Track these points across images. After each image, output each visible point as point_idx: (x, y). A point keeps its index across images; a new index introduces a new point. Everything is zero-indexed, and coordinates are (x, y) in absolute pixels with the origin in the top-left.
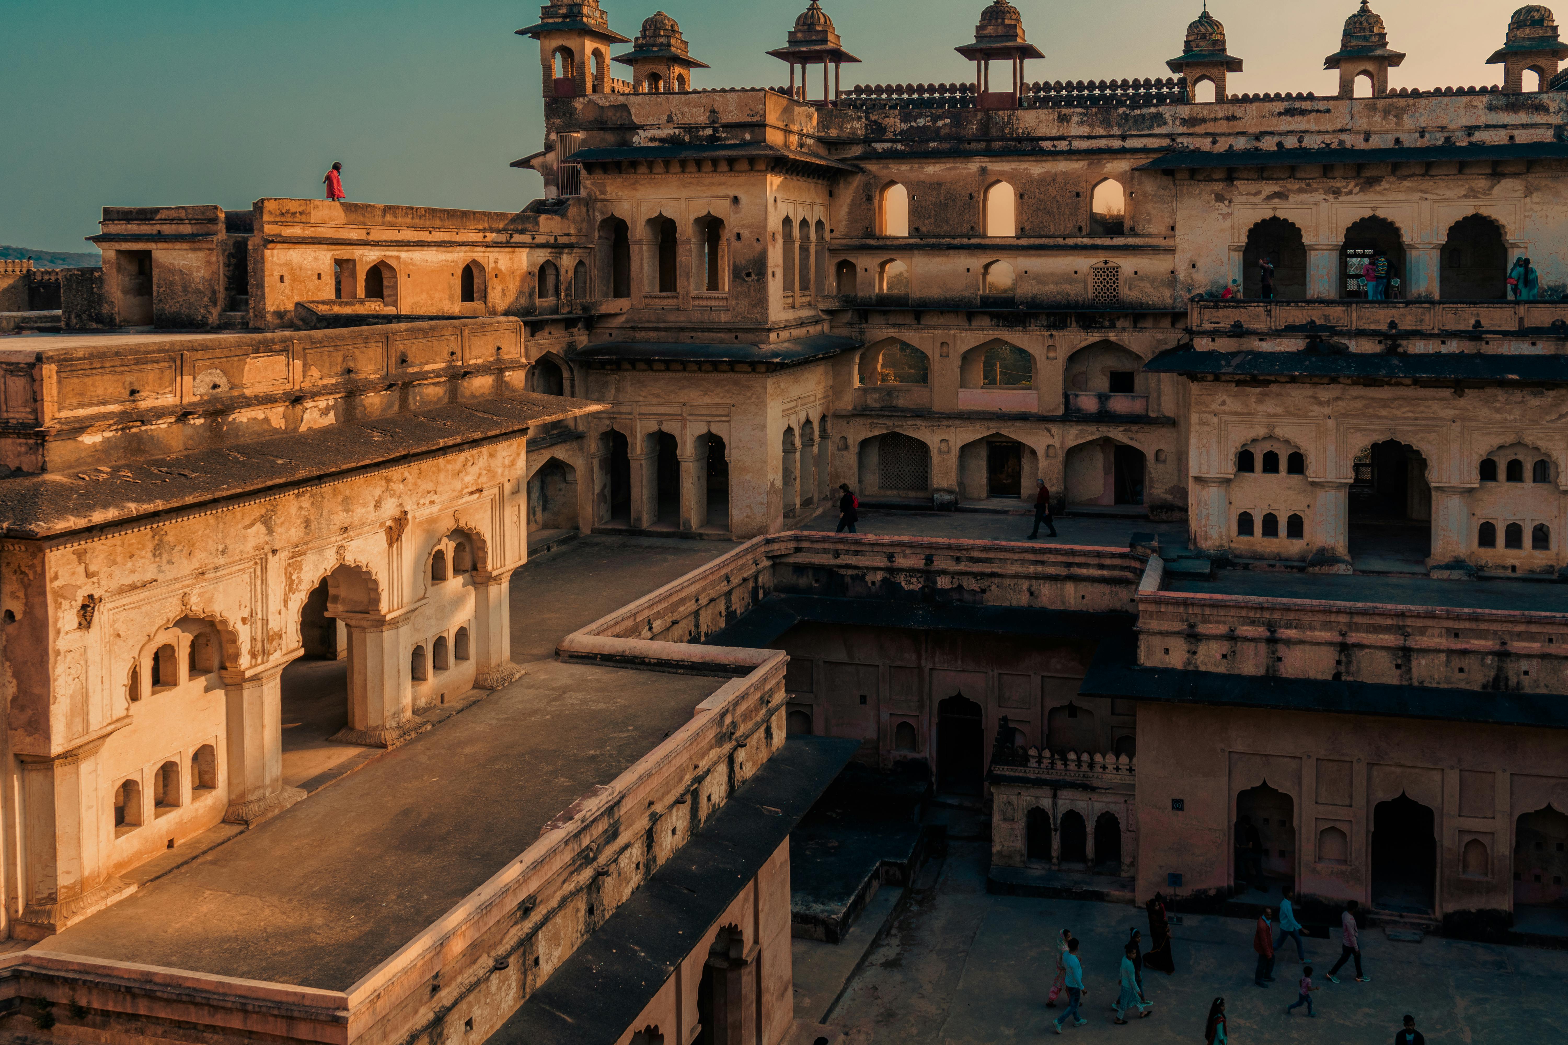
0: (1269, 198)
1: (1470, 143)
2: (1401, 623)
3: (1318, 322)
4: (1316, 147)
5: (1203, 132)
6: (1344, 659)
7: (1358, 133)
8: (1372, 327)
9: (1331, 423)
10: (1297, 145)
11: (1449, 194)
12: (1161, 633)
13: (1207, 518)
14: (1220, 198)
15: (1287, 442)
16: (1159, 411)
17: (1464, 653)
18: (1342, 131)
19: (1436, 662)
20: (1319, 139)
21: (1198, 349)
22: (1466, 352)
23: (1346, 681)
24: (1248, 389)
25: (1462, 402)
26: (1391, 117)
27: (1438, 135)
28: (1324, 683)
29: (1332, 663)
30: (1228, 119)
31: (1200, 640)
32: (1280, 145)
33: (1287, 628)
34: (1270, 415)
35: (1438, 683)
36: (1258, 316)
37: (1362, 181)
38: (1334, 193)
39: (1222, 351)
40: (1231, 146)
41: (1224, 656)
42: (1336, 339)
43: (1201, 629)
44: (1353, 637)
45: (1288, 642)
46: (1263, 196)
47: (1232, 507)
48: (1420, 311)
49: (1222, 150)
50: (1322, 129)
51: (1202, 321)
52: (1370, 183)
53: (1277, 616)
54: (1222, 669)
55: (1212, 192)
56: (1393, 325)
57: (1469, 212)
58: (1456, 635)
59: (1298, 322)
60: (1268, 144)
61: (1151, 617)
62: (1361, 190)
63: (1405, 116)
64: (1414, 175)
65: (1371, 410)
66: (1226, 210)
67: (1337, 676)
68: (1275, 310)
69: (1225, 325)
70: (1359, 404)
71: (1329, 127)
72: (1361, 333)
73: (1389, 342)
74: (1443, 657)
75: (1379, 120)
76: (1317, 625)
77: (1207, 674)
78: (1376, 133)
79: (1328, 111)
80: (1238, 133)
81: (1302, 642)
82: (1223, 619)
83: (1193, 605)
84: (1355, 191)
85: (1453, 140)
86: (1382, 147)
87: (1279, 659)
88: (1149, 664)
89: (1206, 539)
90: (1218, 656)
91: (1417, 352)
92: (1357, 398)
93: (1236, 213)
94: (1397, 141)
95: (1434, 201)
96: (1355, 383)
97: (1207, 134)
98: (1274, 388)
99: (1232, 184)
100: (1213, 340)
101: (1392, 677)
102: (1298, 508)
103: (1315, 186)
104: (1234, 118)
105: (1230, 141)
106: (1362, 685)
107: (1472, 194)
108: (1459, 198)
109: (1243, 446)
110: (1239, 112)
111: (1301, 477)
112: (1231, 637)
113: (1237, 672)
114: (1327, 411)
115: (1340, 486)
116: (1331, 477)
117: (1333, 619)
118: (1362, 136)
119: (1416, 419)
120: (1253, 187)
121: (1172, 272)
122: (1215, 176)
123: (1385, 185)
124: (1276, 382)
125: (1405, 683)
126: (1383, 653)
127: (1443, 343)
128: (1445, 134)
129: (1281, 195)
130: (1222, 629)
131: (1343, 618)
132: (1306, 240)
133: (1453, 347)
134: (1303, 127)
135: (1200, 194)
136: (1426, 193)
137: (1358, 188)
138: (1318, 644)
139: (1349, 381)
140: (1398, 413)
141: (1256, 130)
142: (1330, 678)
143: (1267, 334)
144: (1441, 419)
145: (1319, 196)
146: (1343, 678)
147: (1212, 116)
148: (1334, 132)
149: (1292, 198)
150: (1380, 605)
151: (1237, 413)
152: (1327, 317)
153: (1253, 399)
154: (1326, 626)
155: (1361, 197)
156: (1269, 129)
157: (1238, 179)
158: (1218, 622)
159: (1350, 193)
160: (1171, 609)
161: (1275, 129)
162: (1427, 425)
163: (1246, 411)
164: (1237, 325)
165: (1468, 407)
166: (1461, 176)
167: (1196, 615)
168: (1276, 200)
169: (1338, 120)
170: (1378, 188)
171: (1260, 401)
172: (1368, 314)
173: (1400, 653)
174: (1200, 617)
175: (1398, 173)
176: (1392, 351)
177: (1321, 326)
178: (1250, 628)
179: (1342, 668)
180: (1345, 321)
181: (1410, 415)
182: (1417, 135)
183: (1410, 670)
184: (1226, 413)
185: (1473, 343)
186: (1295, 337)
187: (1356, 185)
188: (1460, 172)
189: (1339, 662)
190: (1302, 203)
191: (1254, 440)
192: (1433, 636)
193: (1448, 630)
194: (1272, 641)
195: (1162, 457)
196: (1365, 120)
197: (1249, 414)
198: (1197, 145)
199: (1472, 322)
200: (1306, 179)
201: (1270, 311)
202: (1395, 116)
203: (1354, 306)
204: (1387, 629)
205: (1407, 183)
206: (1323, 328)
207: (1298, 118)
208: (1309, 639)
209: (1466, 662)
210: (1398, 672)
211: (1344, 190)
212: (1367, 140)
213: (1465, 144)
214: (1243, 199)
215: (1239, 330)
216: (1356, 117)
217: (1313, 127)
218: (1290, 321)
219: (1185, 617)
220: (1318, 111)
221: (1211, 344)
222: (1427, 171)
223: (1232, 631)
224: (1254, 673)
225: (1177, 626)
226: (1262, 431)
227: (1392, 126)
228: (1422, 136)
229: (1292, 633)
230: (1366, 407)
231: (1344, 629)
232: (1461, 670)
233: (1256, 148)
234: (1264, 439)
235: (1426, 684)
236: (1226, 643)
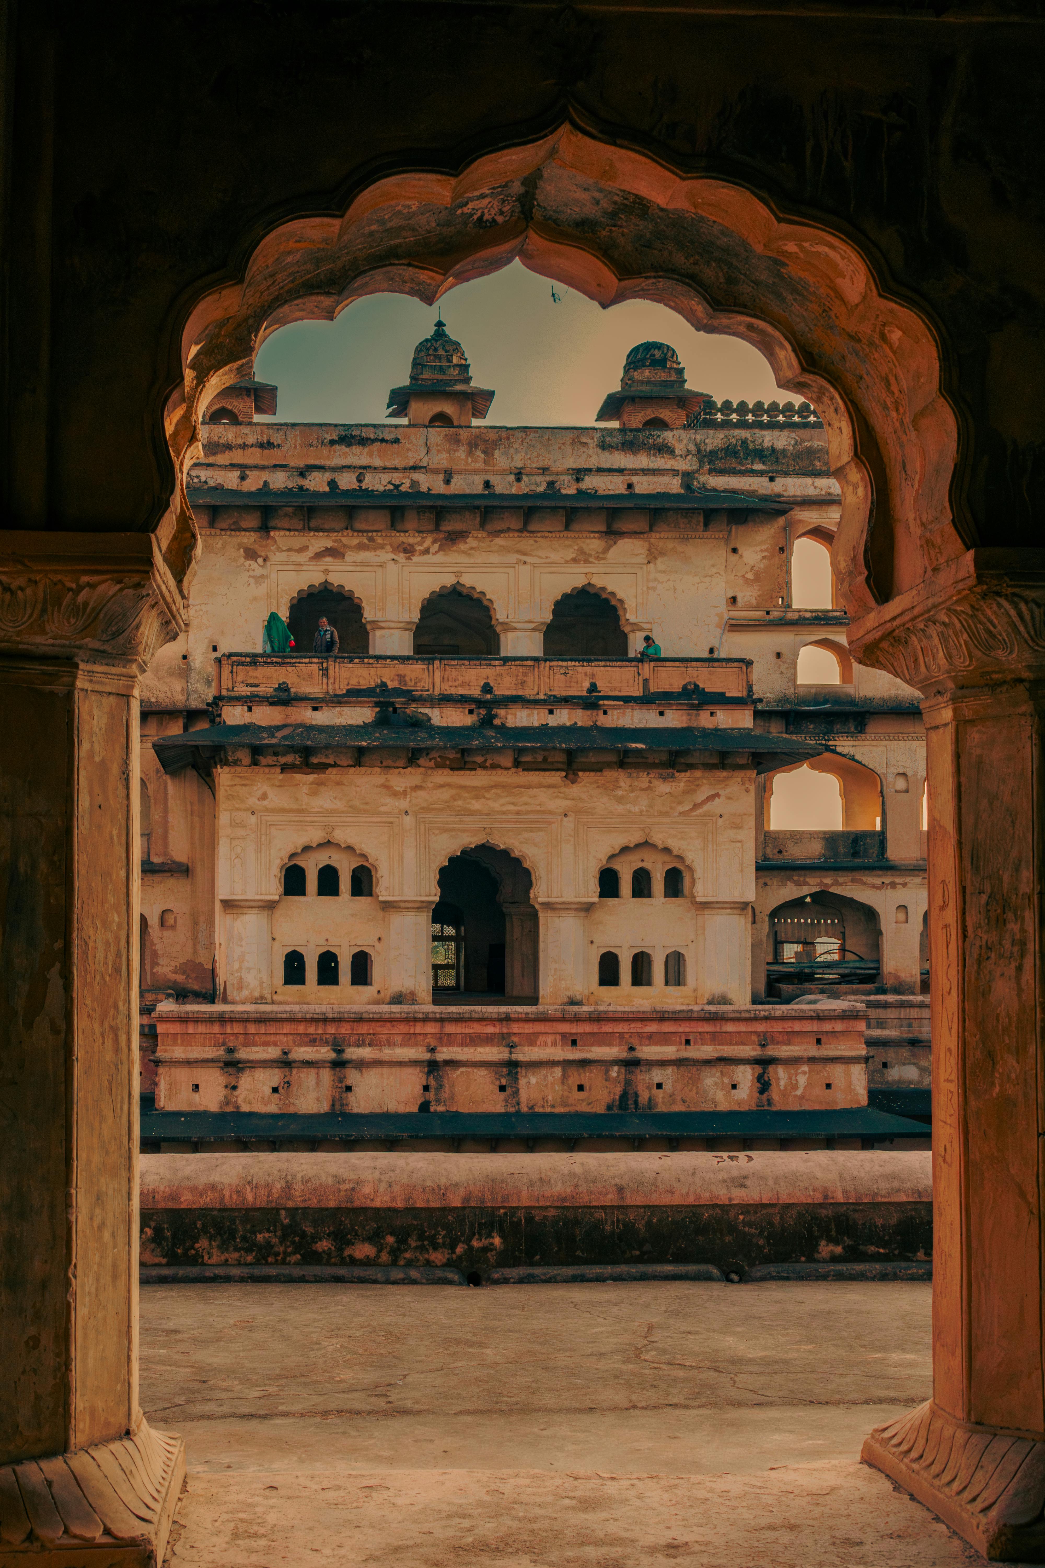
0: (318, 556)
1: (579, 491)
2: (505, 1030)
3: (391, 685)
4: (381, 489)
5: (227, 463)
6: (432, 1082)
7: (436, 472)
8: (461, 691)
9: (408, 820)
10: (355, 485)
11: (554, 557)
12: (188, 1063)
13: (242, 959)
14: (251, 554)
15: (350, 849)
16: (166, 854)
17: (584, 1063)
18: (415, 468)
19: (550, 1078)
20: (385, 478)
21: (229, 723)
22: (580, 724)
23: (436, 1112)
24: (298, 776)
25: (575, 790)
26: (479, 453)
27: (539, 479)
28: (408, 1116)
29: (418, 1089)
30: (261, 446)
31: (241, 1070)
32: (332, 484)
33: (358, 1046)
34: (328, 812)
35: (553, 1106)
36: (311, 676)
37: (442, 536)
38: (405, 551)
39: (263, 723)
40: (266, 484)
41: (275, 1090)
42: (412, 708)
43: (243, 1054)
44: (445, 1053)
45: (361, 1065)
46: (310, 553)
47: (276, 945)
48: (521, 670)
49: (253, 489)
50: (389, 464)
51: (234, 682)
52: (454, 538)
53: (345, 1029)
54: (272, 1108)
55: (240, 545)
56: (487, 688)
57: (580, 582)
58: (574, 1043)
59: (364, 684)
60: (317, 483)
61: (175, 1044)
62: (441, 549)
63: (496, 453)
64: (509, 530)
65: (460, 803)
66: (259, 572)
67: (425, 1107)
68: (333, 668)
69: (266, 689)
70: (445, 794)
71: (398, 462)
72: (446, 700)
73: (483, 712)
74: (558, 1072)
75: (463, 456)
76: (398, 1039)
77: (251, 1115)
78: (458, 472)
79: (397, 441)
80: (275, 466)
81: (378, 1063)
82: (272, 1038)
83: (232, 1020)
84: (432, 550)
85: (557, 485)
86: (468, 492)
87: (349, 1089)
88: (171, 1107)
89: (240, 988)
90: (267, 1090)
91: (519, 724)
92: (442, 786)
93: (273, 576)
94: (487, 484)
95: (534, 566)
96: (438, 766)
97: (233, 466)
98: (332, 774)
99: (268, 536)
100: (250, 709)
101: (496, 1104)
102: (365, 941)
103: (380, 541)
104: (270, 445)
105: (265, 476)
106: (457, 1115)
107: (582, 558)
108: (567, 562)
109: (293, 856)
110: (277, 439)
111: (369, 898)
112: (285, 1063)
113: (292, 1110)
114: (404, 804)
115: (421, 907)
116: (410, 894)
117: (418, 1030)
118: (441, 476)
119: (518, 813)
120: (297, 540)
121: (185, 657)
122: (244, 524)
123: (471, 542)
124: (335, 765)
125: (512, 1110)
126: (483, 1072)
127: (551, 712)
128: (549, 478)
129: (334, 553)
130: (273, 1053)
131: (431, 1028)
132: (369, 615)
133: (563, 717)
134: (364, 461)
135: (223, 548)
136: (524, 554)
137: (436, 546)
138: (400, 1064)
139: (432, 764)
140: (496, 805)
141: (302, 463)
142: (415, 1109)
143: (322, 700)
144: (551, 813)
145: (385, 555)
146: (432, 1109)
147: (240, 441)
148: (405, 469)
149: (350, 556)
150: (478, 1008)
151: (283, 811)
152: (401, 678)
153: (305, 789)
154: (410, 1040)
155: (440, 557)
156: (317, 463)
157: (275, 528)
158: (266, 1044)
159: (426, 552)
160: (202, 1028)
161: (327, 463)
162: (532, 822)
163: (295, 807)
164: (283, 688)
165: (584, 796)
166: (569, 534)
167: (236, 1035)
168: (329, 559)
169: (410, 454)
170: (462, 546)
171: (314, 793)
172: (454, 674)
173: (505, 1070)
174: (241, 1039)
175: (489, 527)
176: (487, 722)
177: (395, 689)
178: (309, 1049)
179: (431, 1096)
180: (425, 684)
181: (511, 808)
182: (512, 478)
183: (516, 1092)
184: (267, 810)
185: (589, 712)
186: (361, 705)
187: (434, 542)
188: (567, 527)
189: (426, 1088)
190: (363, 564)
191: (307, 849)
192: (546, 1045)
193: (564, 1036)
194: (339, 1064)
195: (170, 920)
196: (444, 455)
197: (299, 811)
198: (220, 481)
199: (587, 685)
200: (367, 531)
201: (327, 669)
202: (484, 452)
203: (437, 662)
204: (488, 1040)
205: (499, 541)
206: (398, 692)
207: (356, 449)
208: (387, 1058)
209: (587, 1076)
210: (503, 1095)
211: (418, 548)
212: (447, 482)
213: (572, 491)
214: (281, 556)
215: (284, 695)
216: (433, 451)
217: (377, 462)
218: (354, 683)
219: (221, 1038)
220: (383, 440)
221: (247, 714)
222: (526, 523)
223: (285, 1053)
224: (315, 1111)
225: (210, 1052)
226: (315, 836)
227: (480, 465)
228: (519, 480)
229: (365, 1053)
230: (454, 798)
231: (433, 1043)
232: (581, 1088)
233: (301, 488)
234: (320, 846)
235: (538, 1110)
236: (276, 1071)
